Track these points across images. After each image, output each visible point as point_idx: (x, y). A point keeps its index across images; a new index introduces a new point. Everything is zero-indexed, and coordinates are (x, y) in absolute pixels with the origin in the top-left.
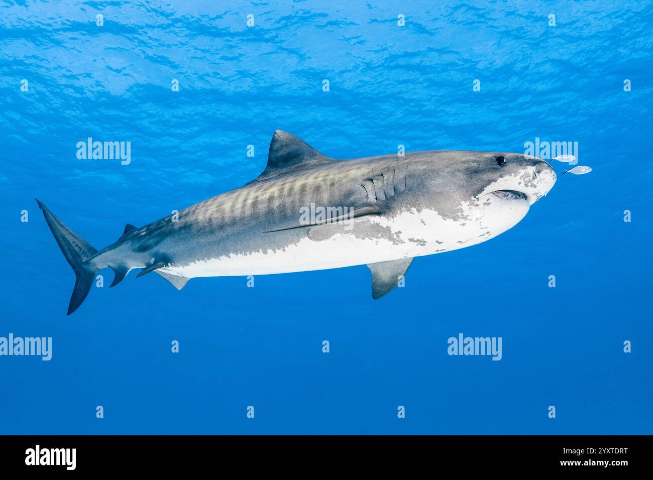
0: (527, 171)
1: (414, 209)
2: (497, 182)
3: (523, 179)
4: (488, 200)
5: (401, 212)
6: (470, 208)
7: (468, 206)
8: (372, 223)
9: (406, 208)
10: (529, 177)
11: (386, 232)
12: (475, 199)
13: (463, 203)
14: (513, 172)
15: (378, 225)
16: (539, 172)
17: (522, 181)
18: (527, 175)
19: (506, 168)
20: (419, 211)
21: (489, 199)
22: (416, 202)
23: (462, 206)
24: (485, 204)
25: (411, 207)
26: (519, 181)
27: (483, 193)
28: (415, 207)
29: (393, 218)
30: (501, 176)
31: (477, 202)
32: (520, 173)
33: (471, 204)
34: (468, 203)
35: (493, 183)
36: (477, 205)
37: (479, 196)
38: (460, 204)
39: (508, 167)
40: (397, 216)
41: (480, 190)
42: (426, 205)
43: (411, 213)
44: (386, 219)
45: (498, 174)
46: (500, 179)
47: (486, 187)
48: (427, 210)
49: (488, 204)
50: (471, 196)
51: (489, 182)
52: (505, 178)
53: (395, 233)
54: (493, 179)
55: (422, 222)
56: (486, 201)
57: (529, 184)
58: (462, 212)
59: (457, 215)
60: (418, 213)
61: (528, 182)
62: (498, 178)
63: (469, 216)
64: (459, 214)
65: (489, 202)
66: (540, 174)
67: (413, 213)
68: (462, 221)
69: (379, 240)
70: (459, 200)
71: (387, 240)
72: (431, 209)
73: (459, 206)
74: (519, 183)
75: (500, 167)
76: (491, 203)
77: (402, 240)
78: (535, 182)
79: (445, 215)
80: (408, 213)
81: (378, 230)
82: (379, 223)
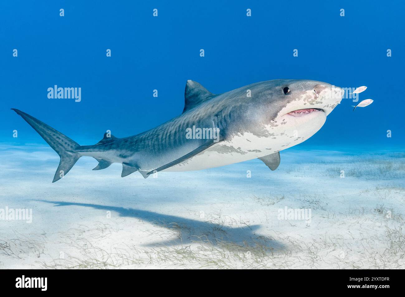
0: (308, 95)
1: (239, 134)
2: (287, 107)
3: (306, 101)
4: (283, 120)
5: (233, 136)
6: (273, 128)
7: (270, 127)
8: (221, 145)
9: (235, 133)
10: (311, 98)
11: (232, 149)
12: (274, 122)
13: (266, 126)
14: (297, 98)
15: (225, 146)
16: (318, 92)
17: (306, 102)
18: (309, 97)
20: (242, 134)
21: (284, 120)
22: (238, 129)
23: (266, 128)
24: (282, 124)
25: (237, 132)
26: (304, 102)
27: (278, 117)
28: (239, 132)
29: (231, 141)
30: (289, 102)
31: (275, 124)
32: (302, 97)
33: (272, 126)
34: (269, 125)
35: (284, 109)
36: (277, 126)
37: (276, 119)
38: (264, 127)
39: (292, 95)
40: (232, 139)
41: (275, 115)
42: (245, 130)
43: (238, 136)
45: (286, 100)
47: (279, 112)
49: (285, 123)
50: (270, 120)
52: (291, 103)
53: (238, 149)
54: (283, 105)
55: (248, 141)
56: (282, 121)
57: (314, 103)
58: (268, 132)
59: (266, 134)
60: (242, 136)
61: (312, 102)
62: (287, 104)
63: (274, 133)
64: (267, 133)
65: (285, 121)
66: (320, 94)
67: (240, 136)
68: (272, 137)
69: (232, 153)
70: (263, 124)
71: (236, 152)
72: (248, 132)
73: (264, 128)
74: (305, 104)
75: (286, 96)
76: (286, 122)
77: (244, 152)
78: (318, 100)
79: (258, 136)
80: (237, 136)
81: (227, 149)
82: (225, 144)
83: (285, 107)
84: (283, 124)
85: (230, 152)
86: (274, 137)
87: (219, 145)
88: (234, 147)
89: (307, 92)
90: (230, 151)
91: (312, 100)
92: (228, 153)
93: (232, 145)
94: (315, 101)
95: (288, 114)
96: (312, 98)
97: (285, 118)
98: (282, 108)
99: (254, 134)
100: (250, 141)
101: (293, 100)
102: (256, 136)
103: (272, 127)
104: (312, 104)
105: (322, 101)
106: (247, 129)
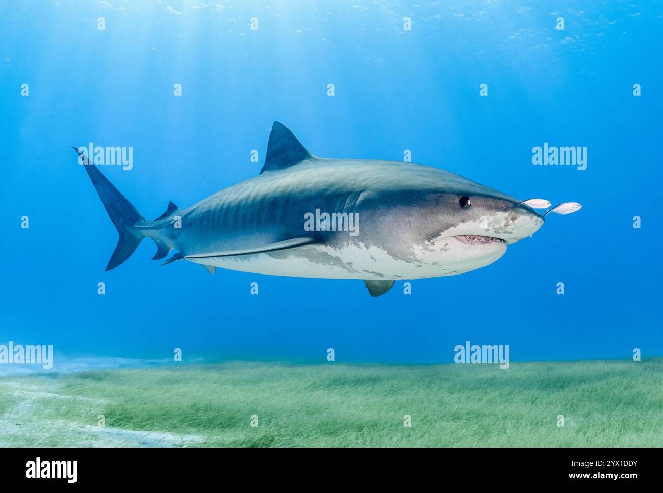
0: (497, 218)
1: (361, 244)
2: (457, 227)
3: (491, 226)
4: (445, 245)
5: (348, 245)
7: (421, 250)
8: (319, 250)
9: (353, 242)
11: (337, 261)
12: (430, 243)
13: (415, 246)
14: (479, 218)
15: (326, 253)
16: (513, 219)
17: (490, 228)
18: (498, 222)
19: (469, 212)
20: (367, 247)
21: (447, 244)
22: (363, 237)
24: (442, 249)
25: (359, 242)
26: (487, 227)
27: (439, 238)
28: (362, 242)
29: (340, 249)
30: (463, 221)
31: (431, 247)
32: (487, 218)
33: (425, 248)
34: (421, 247)
35: (451, 229)
36: (432, 250)
37: (434, 240)
38: (411, 247)
39: (472, 211)
41: (436, 234)
42: (374, 243)
43: (358, 247)
44: (333, 249)
45: (460, 218)
46: (461, 223)
47: (443, 232)
48: (375, 247)
49: (446, 250)
50: (424, 239)
51: (448, 226)
52: (467, 223)
53: (347, 263)
54: (452, 223)
55: (372, 258)
56: (443, 246)
57: (500, 231)
58: (414, 255)
59: (409, 258)
60: (366, 249)
61: (499, 229)
62: (459, 223)
63: (423, 260)
64: (411, 257)
65: (447, 247)
66: (515, 222)
67: (362, 249)
68: (416, 263)
69: (332, 266)
70: (410, 242)
71: (341, 268)
72: (380, 247)
73: (411, 249)
74: (487, 230)
75: (462, 211)
76: (449, 249)
77: (356, 270)
78: (509, 228)
79: (395, 256)
80: (356, 247)
81: (328, 259)
82: (326, 251)
83: (455, 227)
84: (443, 251)
85: (330, 264)
86: (420, 264)
87: (315, 249)
88: (341, 259)
89: (497, 214)
90: (332, 263)
91: (500, 227)
92: (327, 265)
93: (338, 256)
94: (504, 229)
95: (456, 237)
96: (501, 225)
97: (448, 242)
98: (450, 227)
99: (388, 253)
100: (376, 259)
101: (471, 219)
102: (391, 256)
103: (423, 251)
104: (497, 232)
105: (512, 231)
106: (379, 243)
